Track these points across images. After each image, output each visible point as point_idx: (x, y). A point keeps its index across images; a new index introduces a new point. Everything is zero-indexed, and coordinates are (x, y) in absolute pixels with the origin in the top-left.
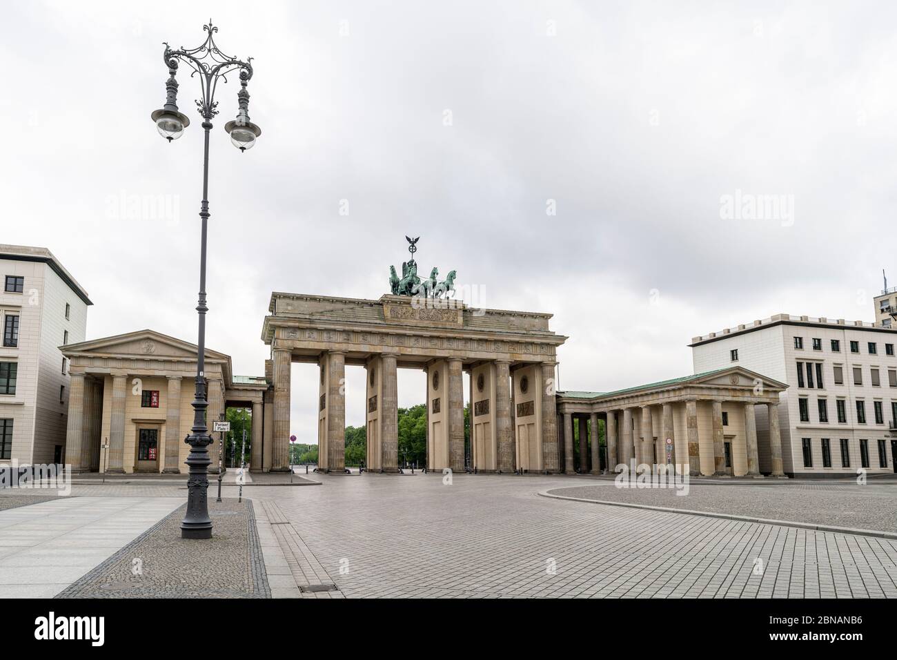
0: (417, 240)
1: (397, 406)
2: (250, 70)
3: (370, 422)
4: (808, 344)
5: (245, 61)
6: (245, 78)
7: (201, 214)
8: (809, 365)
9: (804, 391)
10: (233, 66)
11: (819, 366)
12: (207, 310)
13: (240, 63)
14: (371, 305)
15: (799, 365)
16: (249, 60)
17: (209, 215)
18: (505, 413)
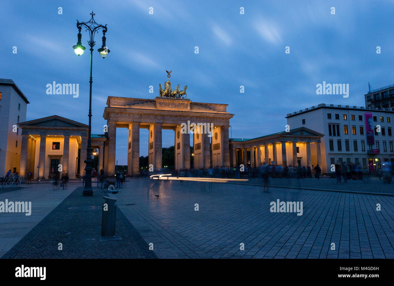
0: (171, 72)
1: (162, 146)
2: (106, 29)
3: (150, 154)
4: (333, 116)
5: (104, 26)
6: (104, 32)
7: (90, 82)
8: (334, 126)
9: (332, 137)
10: (100, 27)
11: (338, 126)
12: (92, 116)
13: (103, 26)
14: (151, 102)
15: (330, 126)
16: (106, 25)
17: (92, 82)
18: (208, 149)
